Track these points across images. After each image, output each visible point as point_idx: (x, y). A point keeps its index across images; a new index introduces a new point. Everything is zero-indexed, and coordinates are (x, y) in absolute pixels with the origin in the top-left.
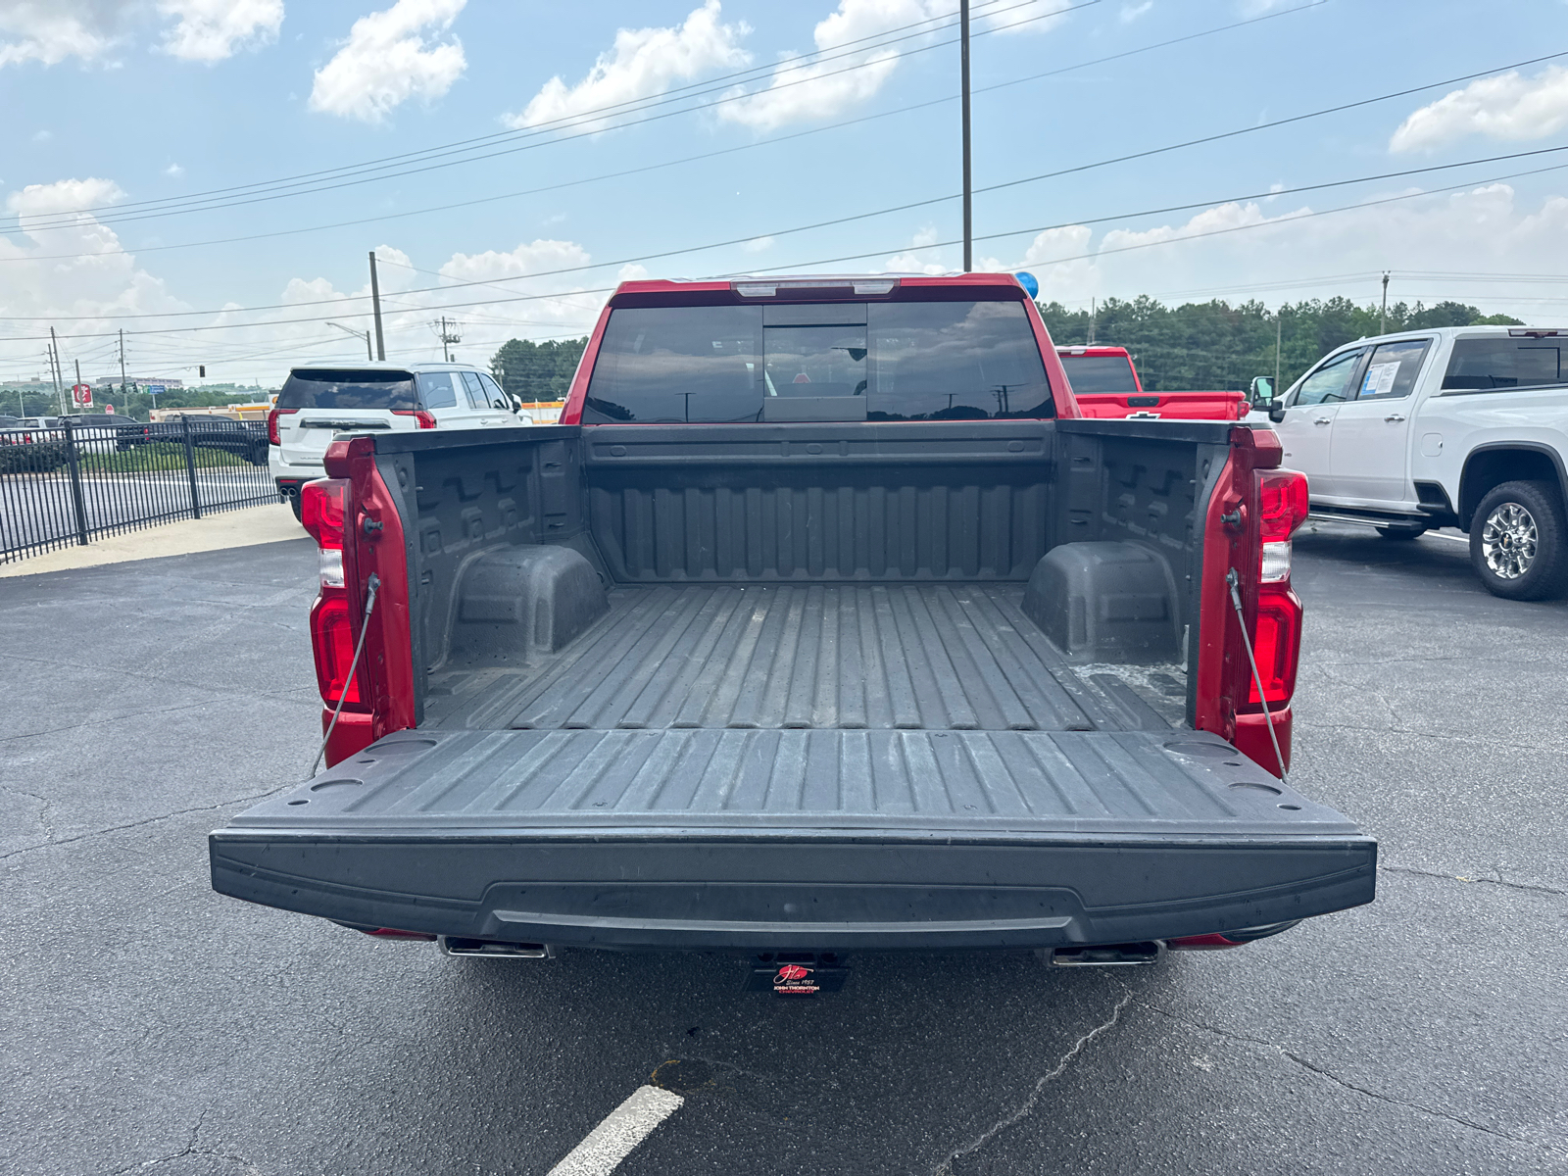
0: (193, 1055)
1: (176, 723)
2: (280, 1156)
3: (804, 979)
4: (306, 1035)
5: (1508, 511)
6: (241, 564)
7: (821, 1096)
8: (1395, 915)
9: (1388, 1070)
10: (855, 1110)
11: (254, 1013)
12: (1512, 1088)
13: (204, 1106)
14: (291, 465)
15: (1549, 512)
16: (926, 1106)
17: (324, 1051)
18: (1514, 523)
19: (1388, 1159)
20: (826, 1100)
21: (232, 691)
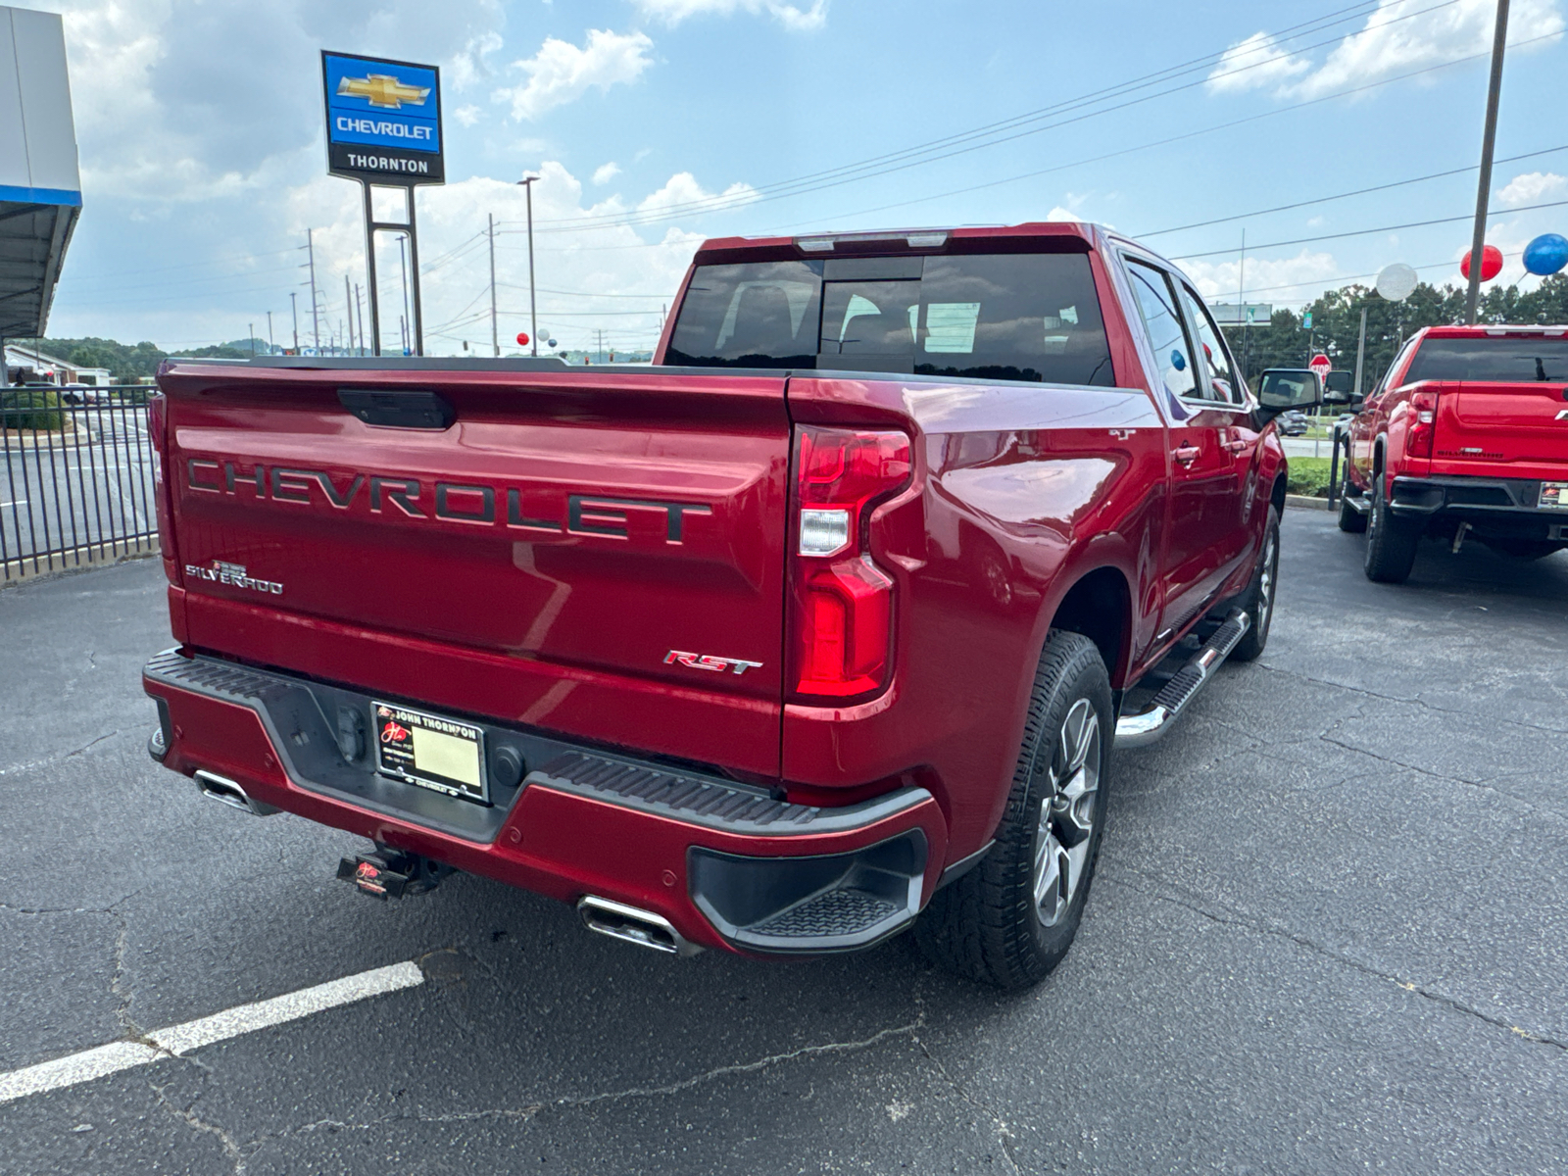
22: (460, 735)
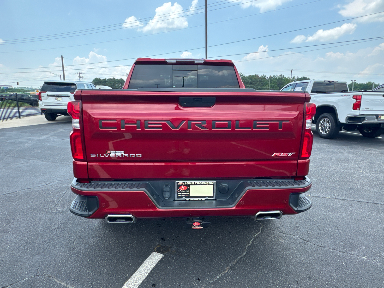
0: (35, 250)
1: (20, 167)
2: (62, 275)
3: (199, 225)
4: (64, 244)
5: (325, 120)
6: (32, 129)
7: (196, 253)
8: (316, 206)
9: (321, 240)
10: (205, 256)
11: (50, 239)
12: (348, 243)
13: (39, 263)
14: (45, 105)
15: (333, 120)
16: (221, 254)
17: (70, 248)
18: (326, 122)
19: (326, 260)
20: (198, 254)
21: (34, 160)
22: (208, 184)
